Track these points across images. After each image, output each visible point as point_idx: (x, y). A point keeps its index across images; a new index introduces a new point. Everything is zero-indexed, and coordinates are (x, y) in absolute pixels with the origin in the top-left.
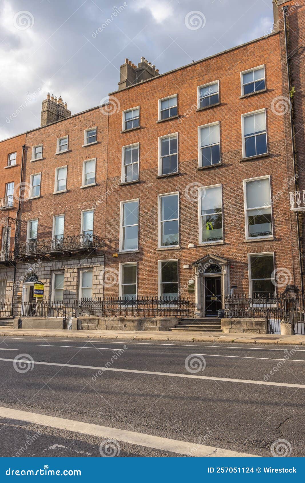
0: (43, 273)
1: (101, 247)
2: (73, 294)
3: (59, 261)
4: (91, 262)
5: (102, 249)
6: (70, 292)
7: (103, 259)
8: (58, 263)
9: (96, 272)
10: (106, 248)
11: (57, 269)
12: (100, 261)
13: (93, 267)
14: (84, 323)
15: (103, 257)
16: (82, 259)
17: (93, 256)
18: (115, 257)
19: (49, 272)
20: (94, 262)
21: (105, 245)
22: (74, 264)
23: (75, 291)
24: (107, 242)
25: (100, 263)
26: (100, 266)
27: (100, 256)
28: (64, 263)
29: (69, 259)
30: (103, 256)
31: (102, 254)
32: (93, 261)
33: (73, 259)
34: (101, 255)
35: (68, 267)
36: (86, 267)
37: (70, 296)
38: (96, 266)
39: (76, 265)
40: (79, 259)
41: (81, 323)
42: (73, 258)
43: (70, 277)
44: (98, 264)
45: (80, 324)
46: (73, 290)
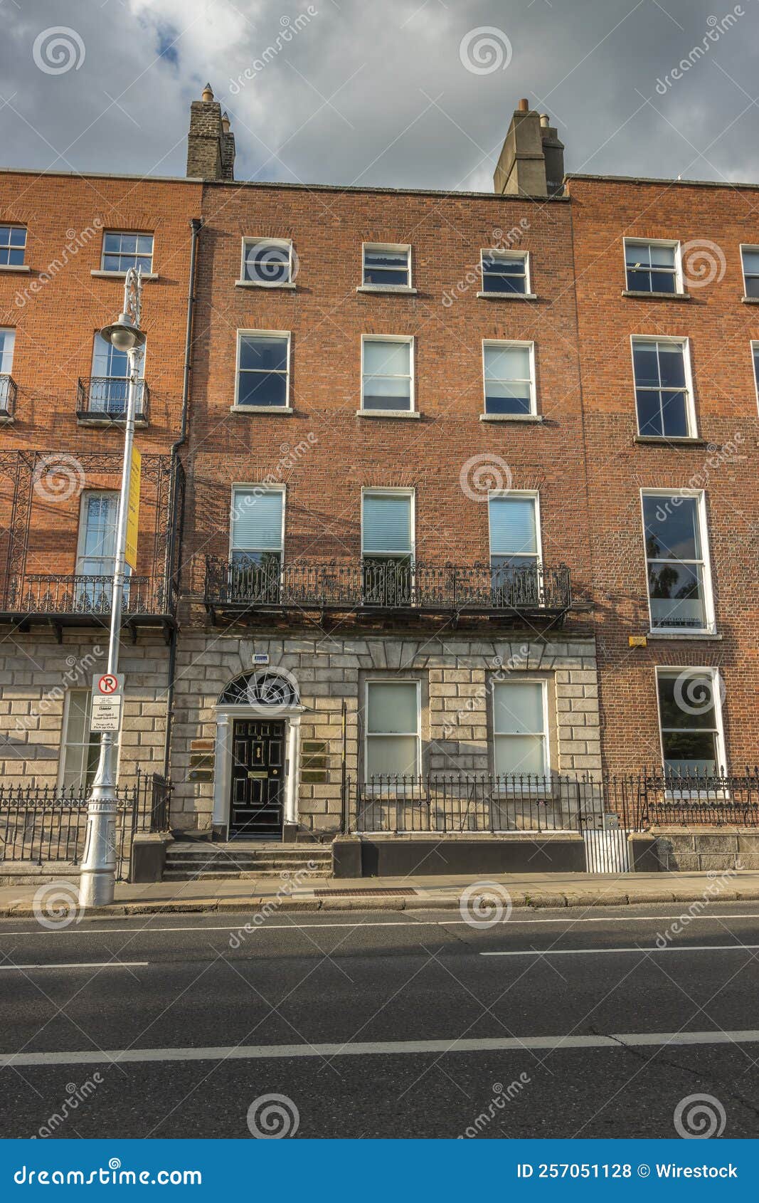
0: (323, 675)
1: (579, 611)
2: (474, 755)
3: (404, 642)
4: (544, 655)
5: (584, 617)
6: (458, 745)
7: (591, 650)
8: (397, 647)
9: (568, 687)
10: (599, 617)
11: (395, 665)
12: (581, 653)
13: (554, 671)
14: (678, 848)
15: (590, 644)
16: (504, 642)
17: (554, 637)
18: (640, 647)
19: (353, 676)
20: (555, 657)
21: (596, 607)
22: (468, 655)
23: (484, 745)
24: (600, 598)
25: (580, 659)
26: (583, 669)
27: (580, 637)
28: (422, 649)
29: (450, 636)
30: (593, 640)
31: (588, 632)
32: (553, 653)
33: (468, 640)
34: (586, 637)
35: (445, 663)
36: (523, 667)
37: (461, 760)
38: (566, 667)
39: (479, 660)
40: (493, 642)
41: (670, 850)
42: (465, 636)
43: (457, 697)
44: (571, 664)
45: (667, 852)
46: (473, 739)
